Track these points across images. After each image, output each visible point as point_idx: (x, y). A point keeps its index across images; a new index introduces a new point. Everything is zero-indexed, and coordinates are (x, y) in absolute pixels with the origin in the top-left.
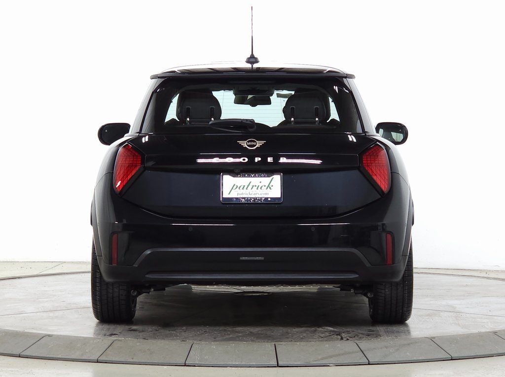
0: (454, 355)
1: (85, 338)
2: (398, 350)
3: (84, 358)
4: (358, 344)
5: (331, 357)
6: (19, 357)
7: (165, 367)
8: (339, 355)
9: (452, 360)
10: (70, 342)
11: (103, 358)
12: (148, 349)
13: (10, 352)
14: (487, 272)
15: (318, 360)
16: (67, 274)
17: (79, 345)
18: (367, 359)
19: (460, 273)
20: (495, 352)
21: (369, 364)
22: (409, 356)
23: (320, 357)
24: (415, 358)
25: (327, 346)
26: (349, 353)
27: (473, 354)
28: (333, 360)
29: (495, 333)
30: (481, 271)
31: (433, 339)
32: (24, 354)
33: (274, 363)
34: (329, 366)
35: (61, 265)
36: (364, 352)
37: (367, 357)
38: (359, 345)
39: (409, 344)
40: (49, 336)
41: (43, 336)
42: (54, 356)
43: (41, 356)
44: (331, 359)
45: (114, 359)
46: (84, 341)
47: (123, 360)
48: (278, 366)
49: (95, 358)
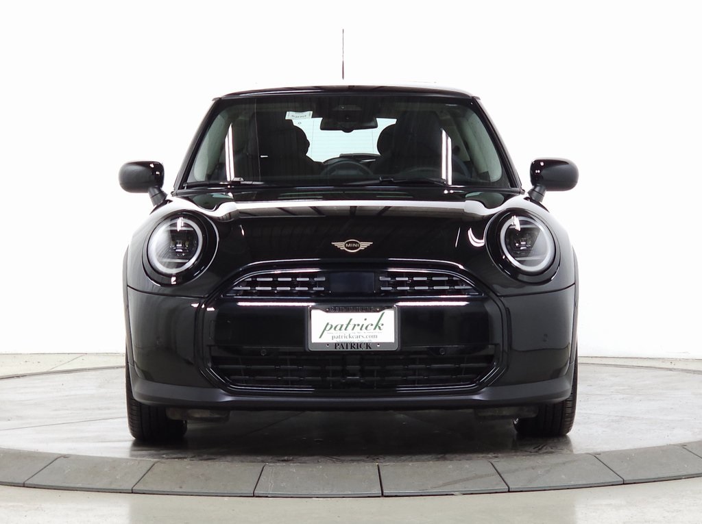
0: (627, 478)
1: (114, 460)
2: (549, 471)
3: (113, 487)
4: (494, 464)
5: (456, 482)
6: (24, 487)
7: (226, 498)
8: (468, 479)
9: (624, 484)
10: (95, 466)
11: (139, 487)
12: (202, 475)
13: (10, 480)
14: (672, 361)
15: (440, 487)
16: (89, 369)
17: (106, 470)
18: (507, 485)
19: (635, 363)
20: (684, 473)
21: (509, 492)
22: (564, 479)
23: (441, 483)
24: (572, 483)
25: (451, 466)
26: (481, 477)
27: (653, 476)
28: (459, 487)
29: (684, 446)
30: (663, 360)
31: (597, 456)
32: (31, 483)
33: (378, 491)
34: (453, 495)
35: (81, 358)
36: (502, 475)
37: (507, 481)
38: (496, 466)
39: (564, 463)
40: (65, 457)
41: (56, 457)
42: (72, 485)
43: (53, 485)
44: (457, 485)
45: (155, 488)
46: (114, 463)
47: (167, 489)
48: (383, 495)
49: (129, 487)
